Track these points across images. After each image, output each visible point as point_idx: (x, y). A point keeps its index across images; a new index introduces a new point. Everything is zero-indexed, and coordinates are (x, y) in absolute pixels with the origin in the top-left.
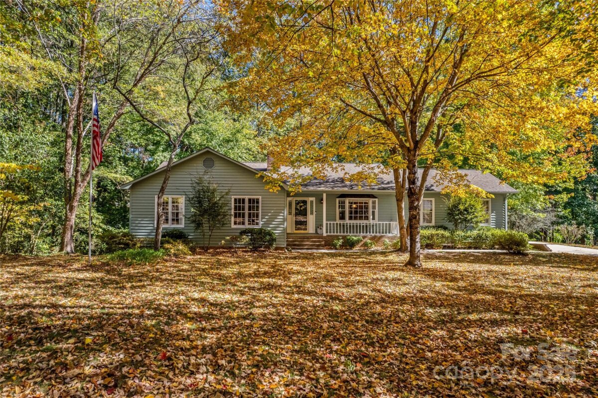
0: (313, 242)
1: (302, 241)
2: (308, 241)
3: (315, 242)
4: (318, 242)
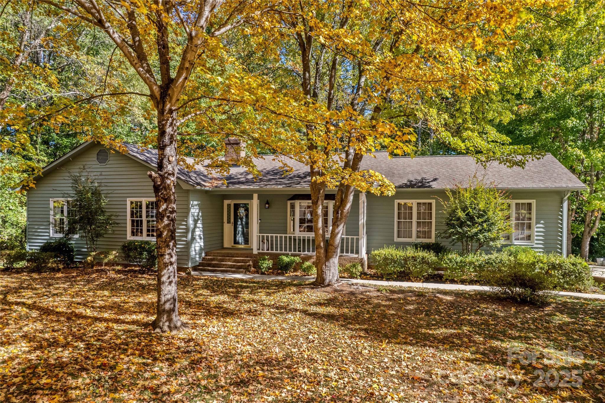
0: (236, 261)
1: (222, 260)
2: (229, 260)
3: (238, 261)
4: (242, 261)
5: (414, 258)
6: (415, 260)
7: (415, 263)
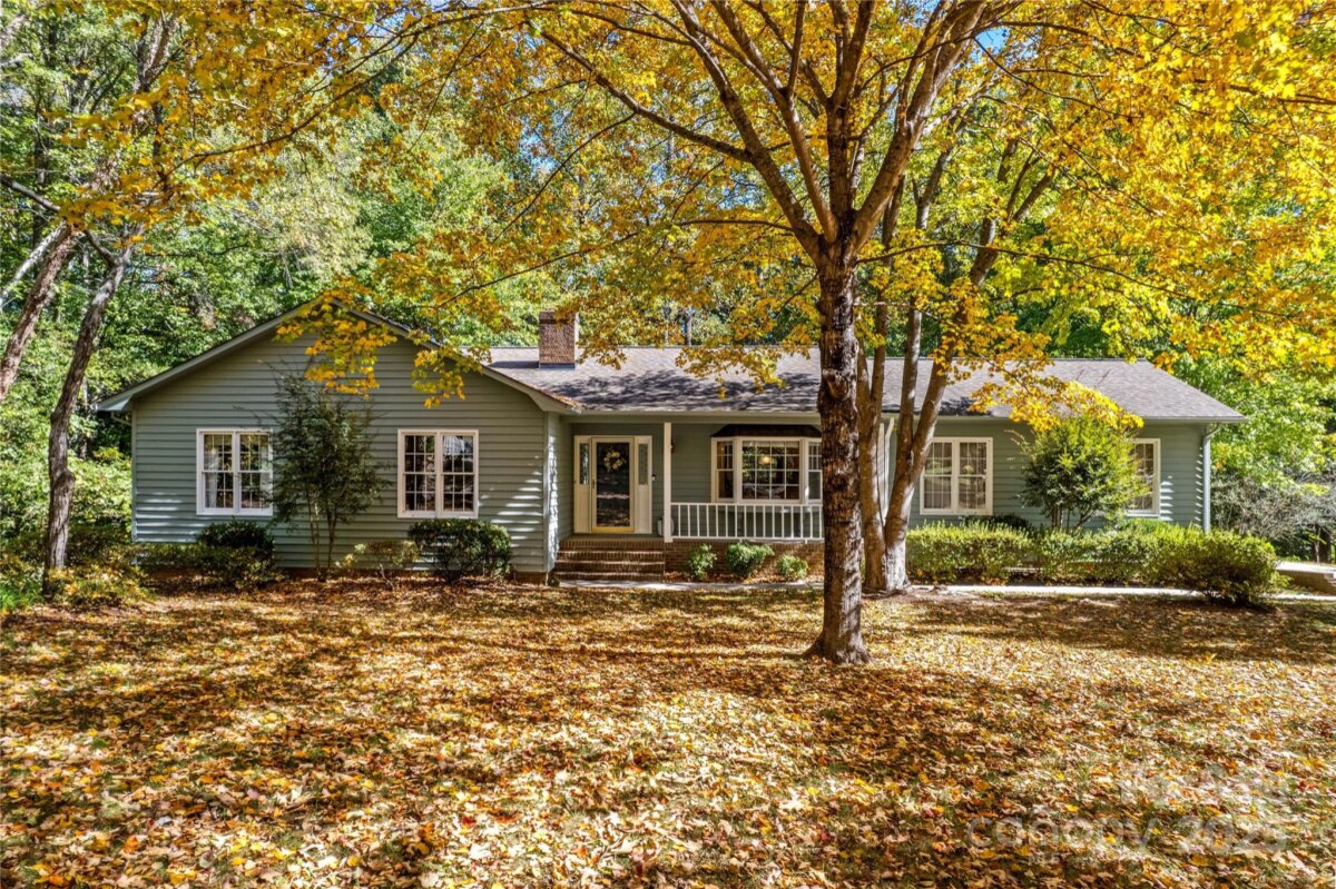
0: (635, 558)
3: (639, 559)
4: (647, 559)
5: (993, 542)
6: (995, 546)
7: (995, 550)
